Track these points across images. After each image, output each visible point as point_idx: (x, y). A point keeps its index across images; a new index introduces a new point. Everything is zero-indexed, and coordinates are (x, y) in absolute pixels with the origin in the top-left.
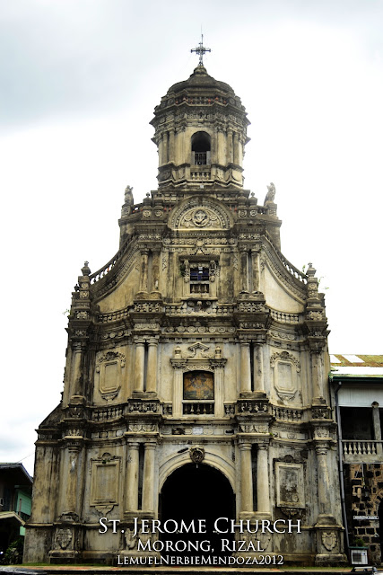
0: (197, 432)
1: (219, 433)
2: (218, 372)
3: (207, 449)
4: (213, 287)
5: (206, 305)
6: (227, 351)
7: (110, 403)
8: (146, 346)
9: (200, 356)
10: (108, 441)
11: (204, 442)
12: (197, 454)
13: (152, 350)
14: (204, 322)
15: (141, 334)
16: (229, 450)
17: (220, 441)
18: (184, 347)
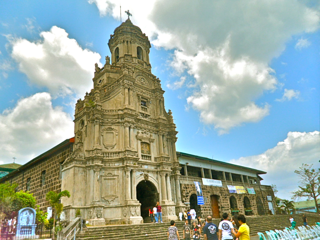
0: (145, 167)
1: (153, 168)
2: (151, 144)
3: (150, 174)
4: (148, 110)
5: (147, 116)
6: (154, 136)
7: (110, 150)
8: (130, 128)
9: (146, 136)
10: (110, 168)
11: (148, 171)
12: (146, 176)
13: (132, 130)
14: (147, 123)
15: (129, 122)
16: (156, 175)
17: (153, 172)
18: (140, 131)
